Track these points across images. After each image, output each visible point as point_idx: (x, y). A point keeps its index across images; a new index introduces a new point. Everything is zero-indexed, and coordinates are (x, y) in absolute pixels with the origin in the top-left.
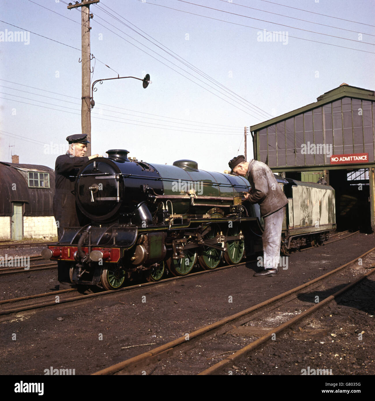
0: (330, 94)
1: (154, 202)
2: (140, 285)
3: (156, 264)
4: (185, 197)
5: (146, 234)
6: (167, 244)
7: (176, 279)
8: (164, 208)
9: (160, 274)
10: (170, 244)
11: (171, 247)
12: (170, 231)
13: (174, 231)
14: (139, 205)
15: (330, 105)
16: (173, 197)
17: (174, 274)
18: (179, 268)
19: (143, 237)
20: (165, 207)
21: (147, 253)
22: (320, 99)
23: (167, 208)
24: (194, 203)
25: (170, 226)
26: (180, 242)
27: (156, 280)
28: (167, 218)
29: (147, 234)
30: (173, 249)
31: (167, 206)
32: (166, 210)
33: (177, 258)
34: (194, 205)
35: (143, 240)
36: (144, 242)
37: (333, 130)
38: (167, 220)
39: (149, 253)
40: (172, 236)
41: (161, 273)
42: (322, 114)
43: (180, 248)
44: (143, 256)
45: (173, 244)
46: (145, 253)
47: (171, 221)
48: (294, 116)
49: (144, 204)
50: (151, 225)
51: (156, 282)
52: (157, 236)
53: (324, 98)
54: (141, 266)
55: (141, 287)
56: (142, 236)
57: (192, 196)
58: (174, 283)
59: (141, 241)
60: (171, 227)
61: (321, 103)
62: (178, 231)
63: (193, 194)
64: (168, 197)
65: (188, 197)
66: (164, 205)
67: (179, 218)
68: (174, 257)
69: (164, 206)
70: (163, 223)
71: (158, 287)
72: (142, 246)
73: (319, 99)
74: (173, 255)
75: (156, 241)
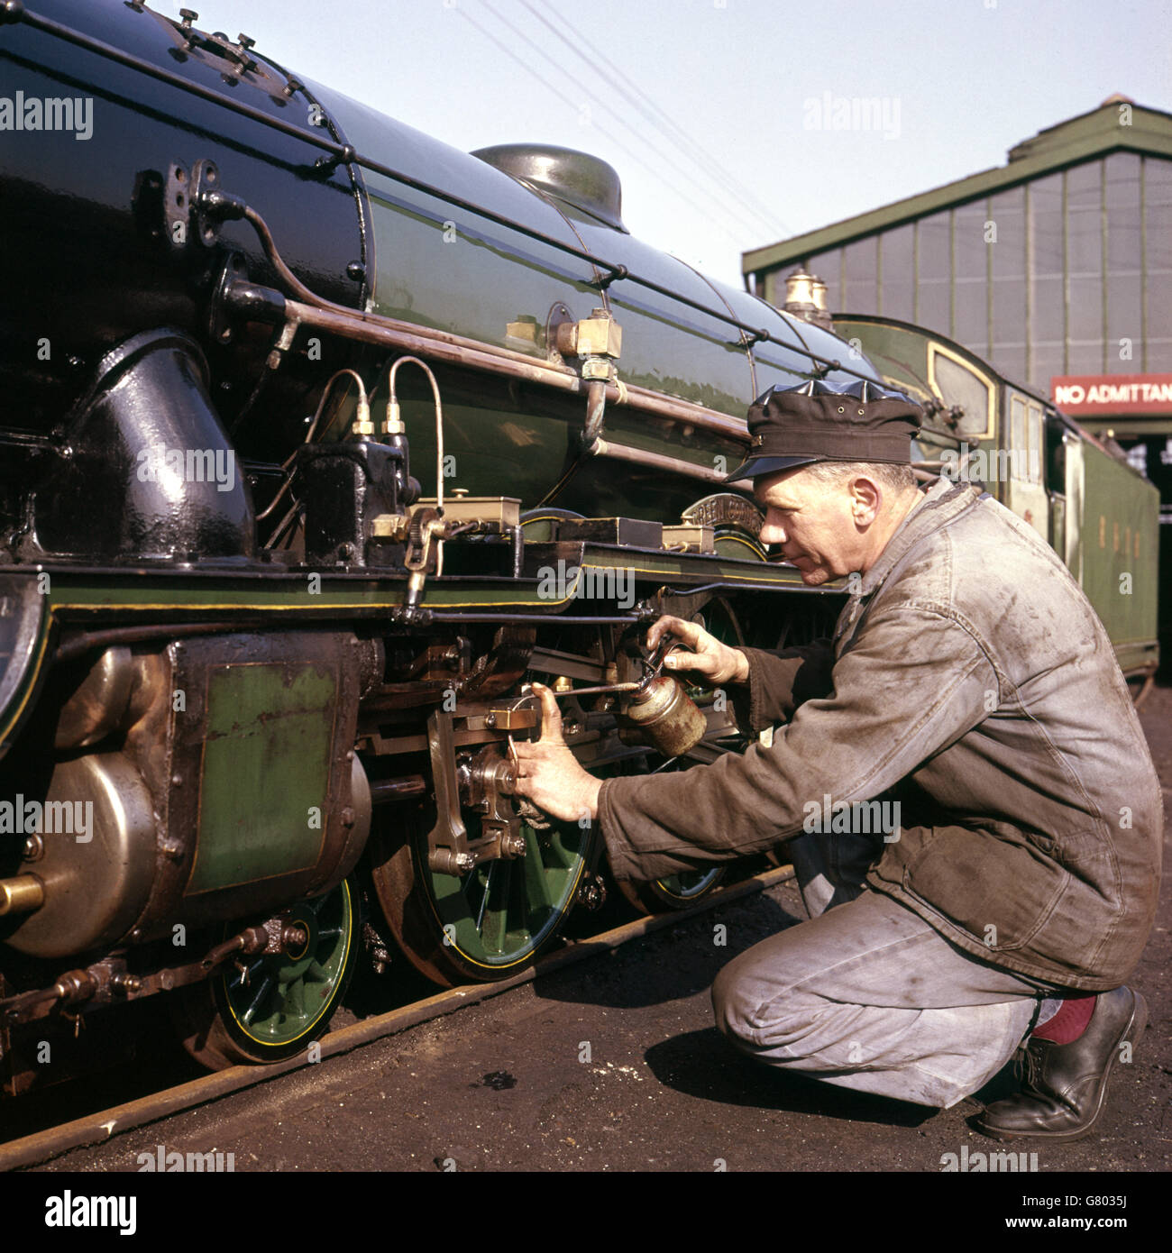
0: (1060, 135)
1: (275, 360)
2: (110, 1126)
3: (272, 927)
4: (539, 374)
5: (155, 646)
6: (383, 746)
7: (449, 1012)
8: (364, 426)
9: (313, 989)
10: (410, 745)
11: (421, 763)
12: (415, 626)
13: (443, 631)
14: (113, 359)
15: (1056, 180)
16: (451, 349)
17: (430, 971)
18: (470, 921)
19: (129, 680)
20: (378, 416)
21: (170, 846)
22: (1018, 153)
23: (394, 425)
24: (604, 438)
25: (416, 582)
26: (491, 729)
27: (270, 1054)
28: (391, 511)
29: (172, 650)
30: (430, 787)
31: (394, 409)
32: (383, 437)
33: (461, 859)
34: (601, 447)
35: (124, 710)
36: (139, 726)
37: (1064, 279)
38: (385, 525)
39: (191, 841)
40: (428, 677)
41: (319, 980)
42: (1026, 213)
43: (489, 774)
44: (120, 876)
45: (434, 744)
46: (142, 842)
47: (426, 538)
48: (913, 219)
49: (169, 354)
50: (223, 560)
51: (274, 1068)
52: (285, 668)
53: (1037, 148)
54: (102, 972)
55: (117, 1133)
56: (109, 659)
57: (593, 368)
58: (430, 1046)
59: (96, 714)
60: (422, 595)
61: (1024, 169)
62: (480, 634)
63: (604, 356)
64: (406, 339)
65: (566, 379)
66: (371, 405)
67: (492, 528)
68: (436, 856)
69: (364, 411)
70: (345, 557)
71: (286, 1109)
72: (105, 765)
73: (1016, 154)
74: (433, 836)
75: (266, 717)
